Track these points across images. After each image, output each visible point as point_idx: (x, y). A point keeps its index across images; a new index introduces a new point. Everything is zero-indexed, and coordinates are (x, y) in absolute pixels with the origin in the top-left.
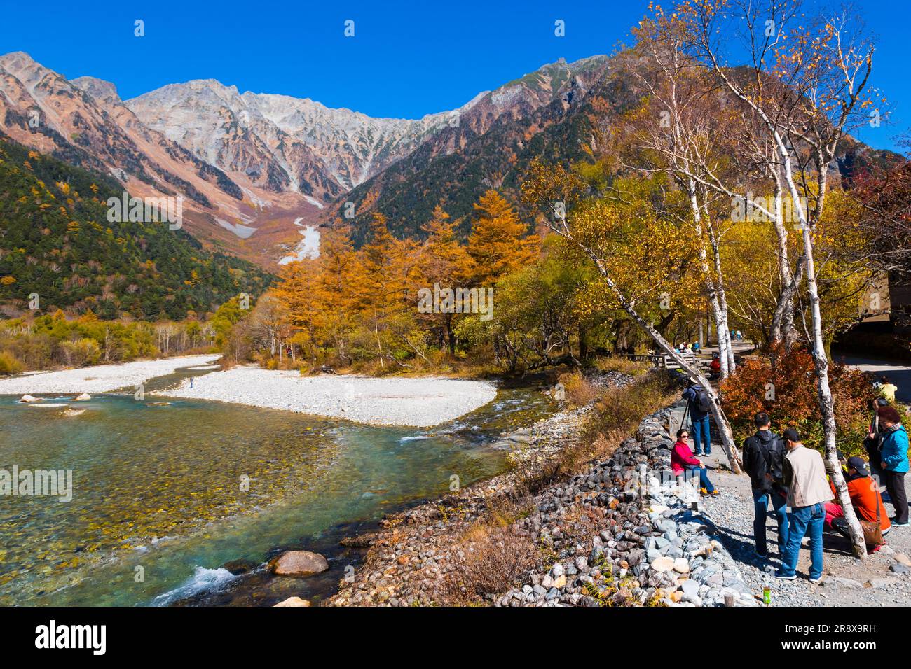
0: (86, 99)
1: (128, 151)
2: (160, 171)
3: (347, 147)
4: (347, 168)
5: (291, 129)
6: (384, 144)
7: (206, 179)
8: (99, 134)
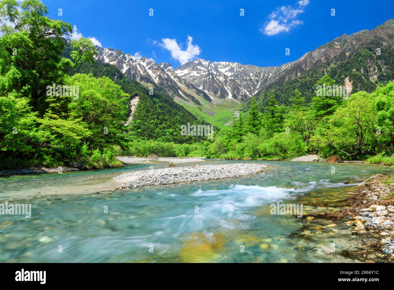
0: (163, 70)
1: (174, 87)
2: (184, 93)
3: (250, 79)
4: (250, 88)
5: (229, 74)
6: (265, 77)
7: (199, 95)
8: (166, 81)
